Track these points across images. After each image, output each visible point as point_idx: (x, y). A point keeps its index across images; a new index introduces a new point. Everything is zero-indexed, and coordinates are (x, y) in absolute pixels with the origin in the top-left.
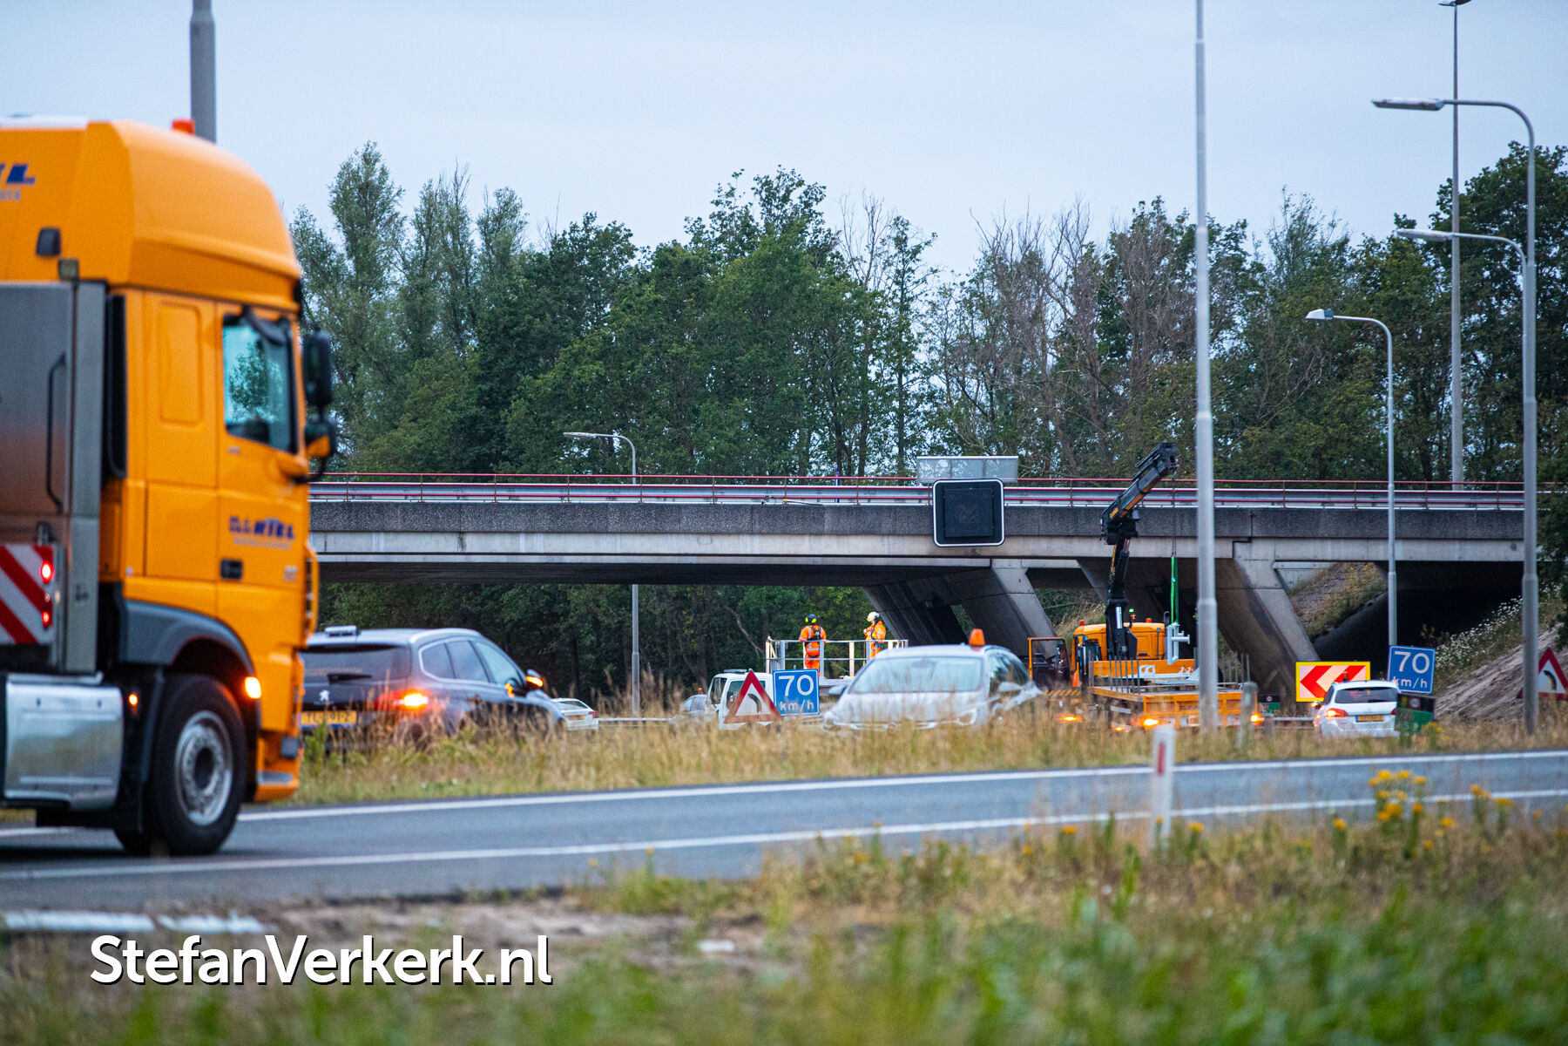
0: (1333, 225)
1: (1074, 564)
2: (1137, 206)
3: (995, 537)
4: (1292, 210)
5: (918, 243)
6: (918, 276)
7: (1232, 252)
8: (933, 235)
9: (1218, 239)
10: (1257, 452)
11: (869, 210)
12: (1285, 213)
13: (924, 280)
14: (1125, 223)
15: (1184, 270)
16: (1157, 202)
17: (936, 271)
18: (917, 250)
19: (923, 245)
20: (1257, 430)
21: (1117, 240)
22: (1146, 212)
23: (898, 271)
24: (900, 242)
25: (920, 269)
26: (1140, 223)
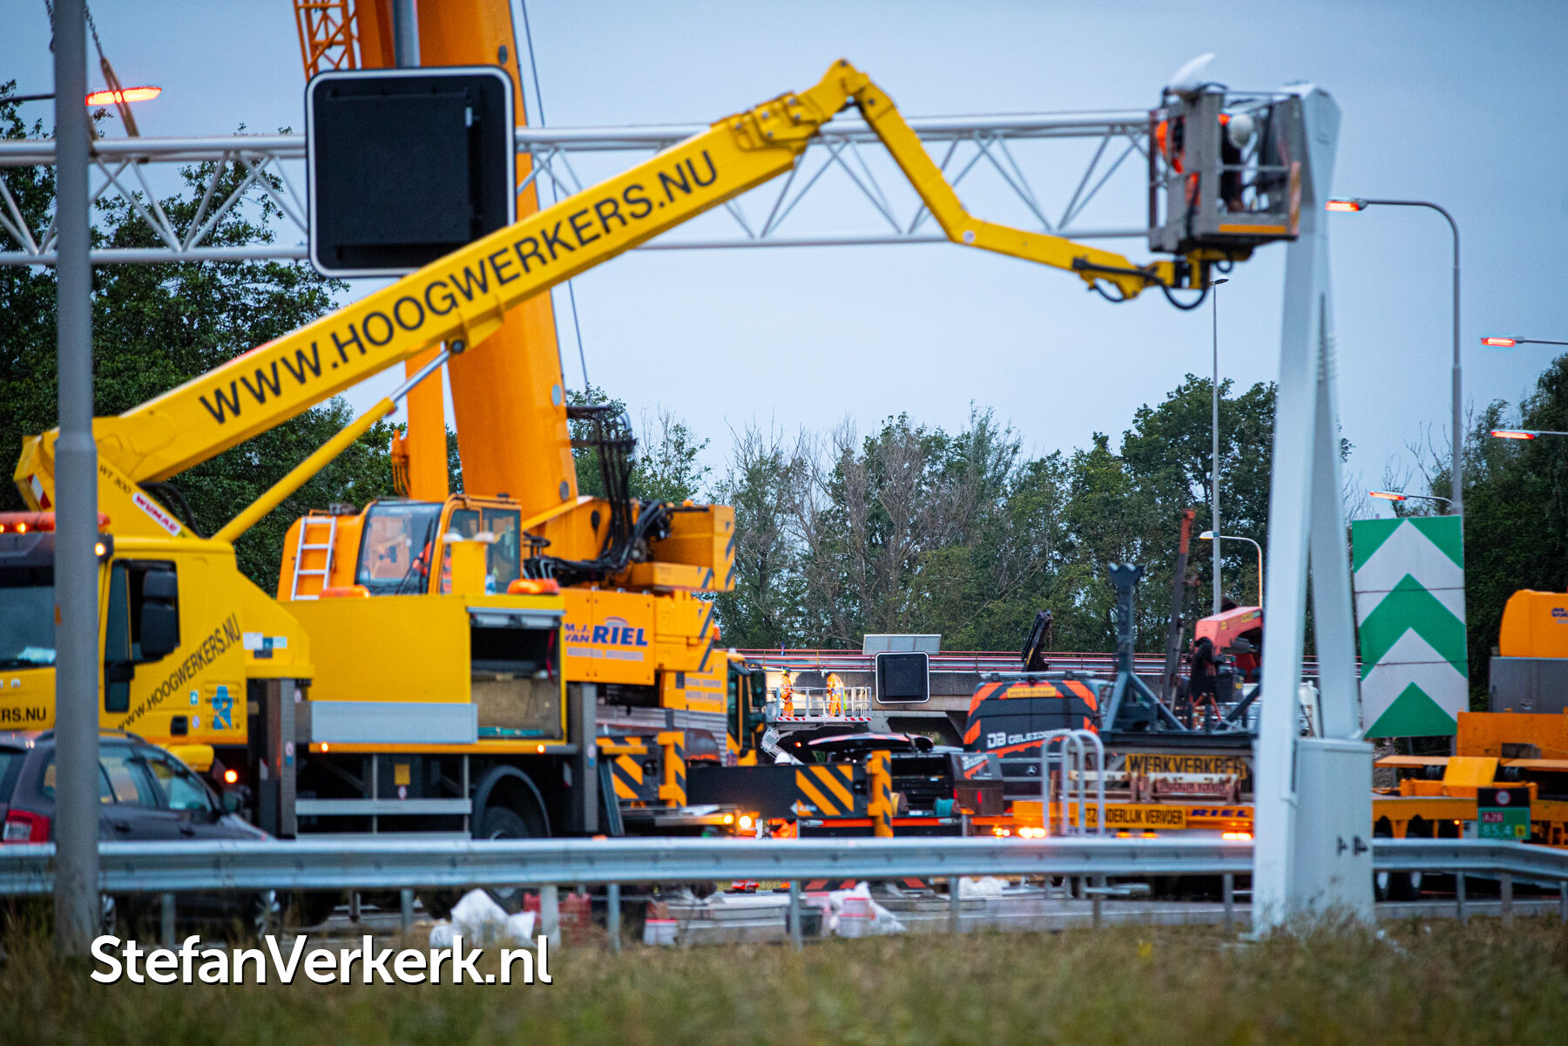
0: (1008, 432)
1: (944, 715)
2: (886, 419)
3: (923, 697)
4: (977, 419)
5: (693, 445)
6: (693, 472)
7: (958, 457)
8: (707, 440)
9: (947, 447)
10: (999, 621)
11: (664, 420)
12: (972, 422)
13: (699, 477)
14: (876, 432)
15: (921, 472)
16: (903, 417)
17: (709, 469)
18: (692, 453)
19: (698, 448)
20: (999, 603)
21: (870, 446)
22: (894, 425)
23: (677, 469)
24: (679, 445)
25: (695, 467)
26: (887, 433)
